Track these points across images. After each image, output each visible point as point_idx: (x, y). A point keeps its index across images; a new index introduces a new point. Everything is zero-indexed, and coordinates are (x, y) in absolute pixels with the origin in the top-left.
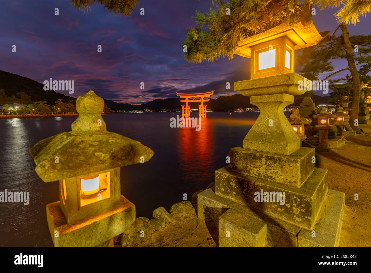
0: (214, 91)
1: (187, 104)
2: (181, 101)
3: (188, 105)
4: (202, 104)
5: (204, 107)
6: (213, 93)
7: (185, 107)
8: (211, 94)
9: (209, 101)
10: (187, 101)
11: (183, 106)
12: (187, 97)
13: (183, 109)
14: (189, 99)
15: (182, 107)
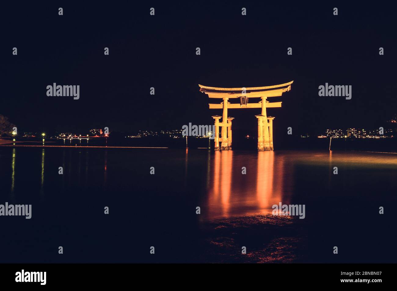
0: (292, 82)
1: (225, 113)
2: (212, 106)
3: (228, 116)
4: (264, 112)
5: (268, 121)
6: (289, 87)
7: (221, 121)
8: (285, 90)
9: (280, 106)
10: (227, 106)
11: (217, 119)
12: (226, 97)
13: (217, 124)
14: (231, 101)
15: (215, 120)
